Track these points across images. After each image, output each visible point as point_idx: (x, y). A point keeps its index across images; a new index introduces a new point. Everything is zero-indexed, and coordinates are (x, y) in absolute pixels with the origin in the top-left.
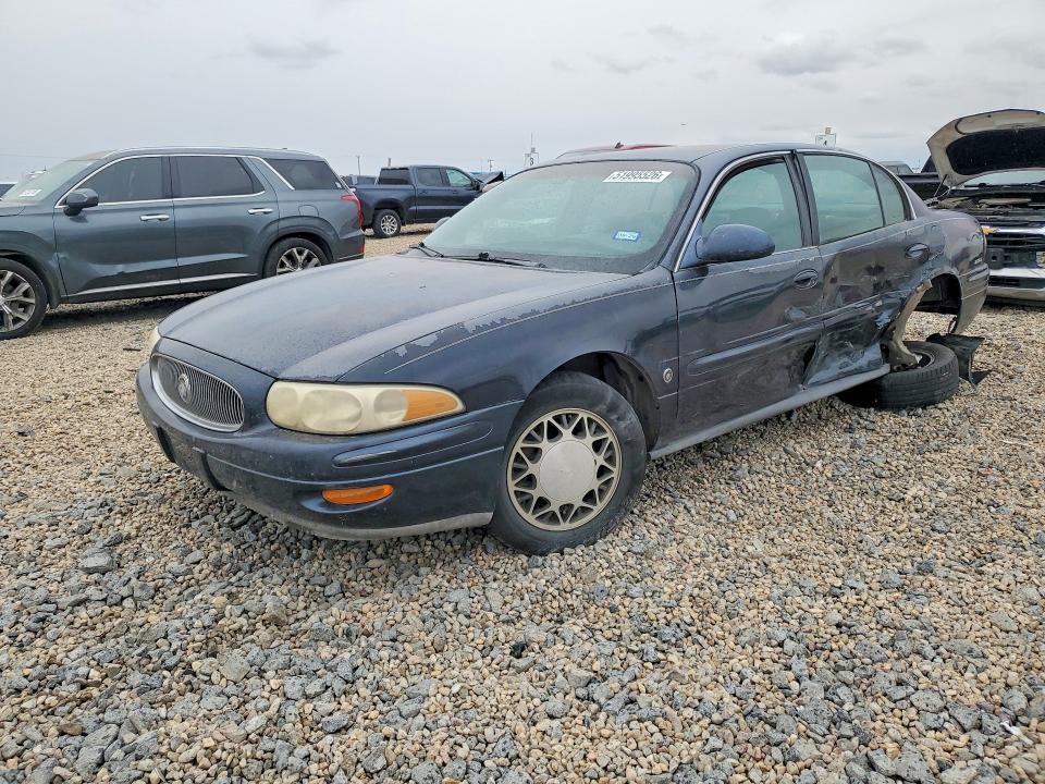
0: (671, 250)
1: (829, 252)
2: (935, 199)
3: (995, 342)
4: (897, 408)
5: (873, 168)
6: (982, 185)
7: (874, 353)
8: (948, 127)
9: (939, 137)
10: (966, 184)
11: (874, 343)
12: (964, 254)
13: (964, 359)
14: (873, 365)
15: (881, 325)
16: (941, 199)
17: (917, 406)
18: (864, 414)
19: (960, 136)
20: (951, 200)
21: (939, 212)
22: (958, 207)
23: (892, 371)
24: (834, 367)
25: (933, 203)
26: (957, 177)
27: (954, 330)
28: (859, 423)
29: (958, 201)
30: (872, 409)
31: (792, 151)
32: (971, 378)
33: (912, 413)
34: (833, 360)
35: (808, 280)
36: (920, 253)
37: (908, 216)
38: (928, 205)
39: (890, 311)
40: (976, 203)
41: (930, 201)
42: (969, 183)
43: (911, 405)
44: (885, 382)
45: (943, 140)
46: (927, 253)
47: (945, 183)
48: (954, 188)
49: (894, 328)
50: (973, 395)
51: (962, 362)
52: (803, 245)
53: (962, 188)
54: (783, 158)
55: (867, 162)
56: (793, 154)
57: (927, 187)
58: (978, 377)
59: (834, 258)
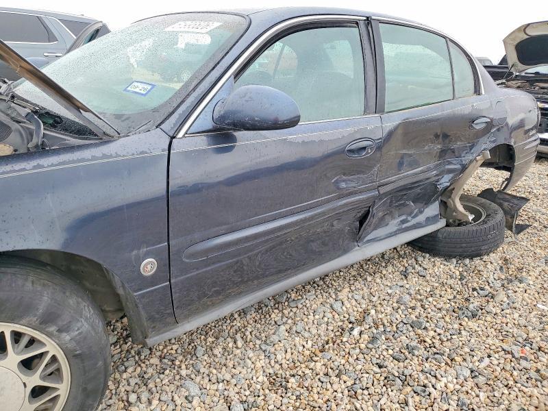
0: (180, 110)
1: (391, 121)
2: (504, 81)
3: (535, 191)
4: (448, 256)
5: (450, 43)
6: (537, 73)
7: (433, 209)
8: (519, 30)
9: (513, 36)
10: (526, 71)
11: (435, 201)
12: (521, 124)
13: (511, 214)
14: (431, 220)
15: (440, 187)
16: (507, 81)
17: (465, 257)
18: (420, 259)
19: (526, 37)
20: (514, 82)
21: (506, 90)
22: (518, 87)
23: (448, 225)
24: (393, 225)
25: (502, 84)
26: (520, 66)
27: (505, 188)
28: (414, 268)
29: (519, 83)
30: (428, 255)
31: (368, 18)
32: (514, 229)
33: (460, 262)
34: (393, 218)
35: (364, 148)
36: (484, 125)
37: (477, 91)
38: (498, 85)
39: (451, 175)
40: (532, 85)
41: (500, 82)
42: (529, 71)
43: (460, 256)
44: (440, 235)
45: (514, 40)
46: (490, 125)
47: (512, 70)
48: (517, 74)
49: (454, 189)
50: (514, 243)
51: (509, 217)
52: (365, 112)
53: (523, 74)
54: (357, 23)
55: (444, 37)
56: (368, 20)
57: (500, 73)
58: (520, 229)
59: (396, 128)
